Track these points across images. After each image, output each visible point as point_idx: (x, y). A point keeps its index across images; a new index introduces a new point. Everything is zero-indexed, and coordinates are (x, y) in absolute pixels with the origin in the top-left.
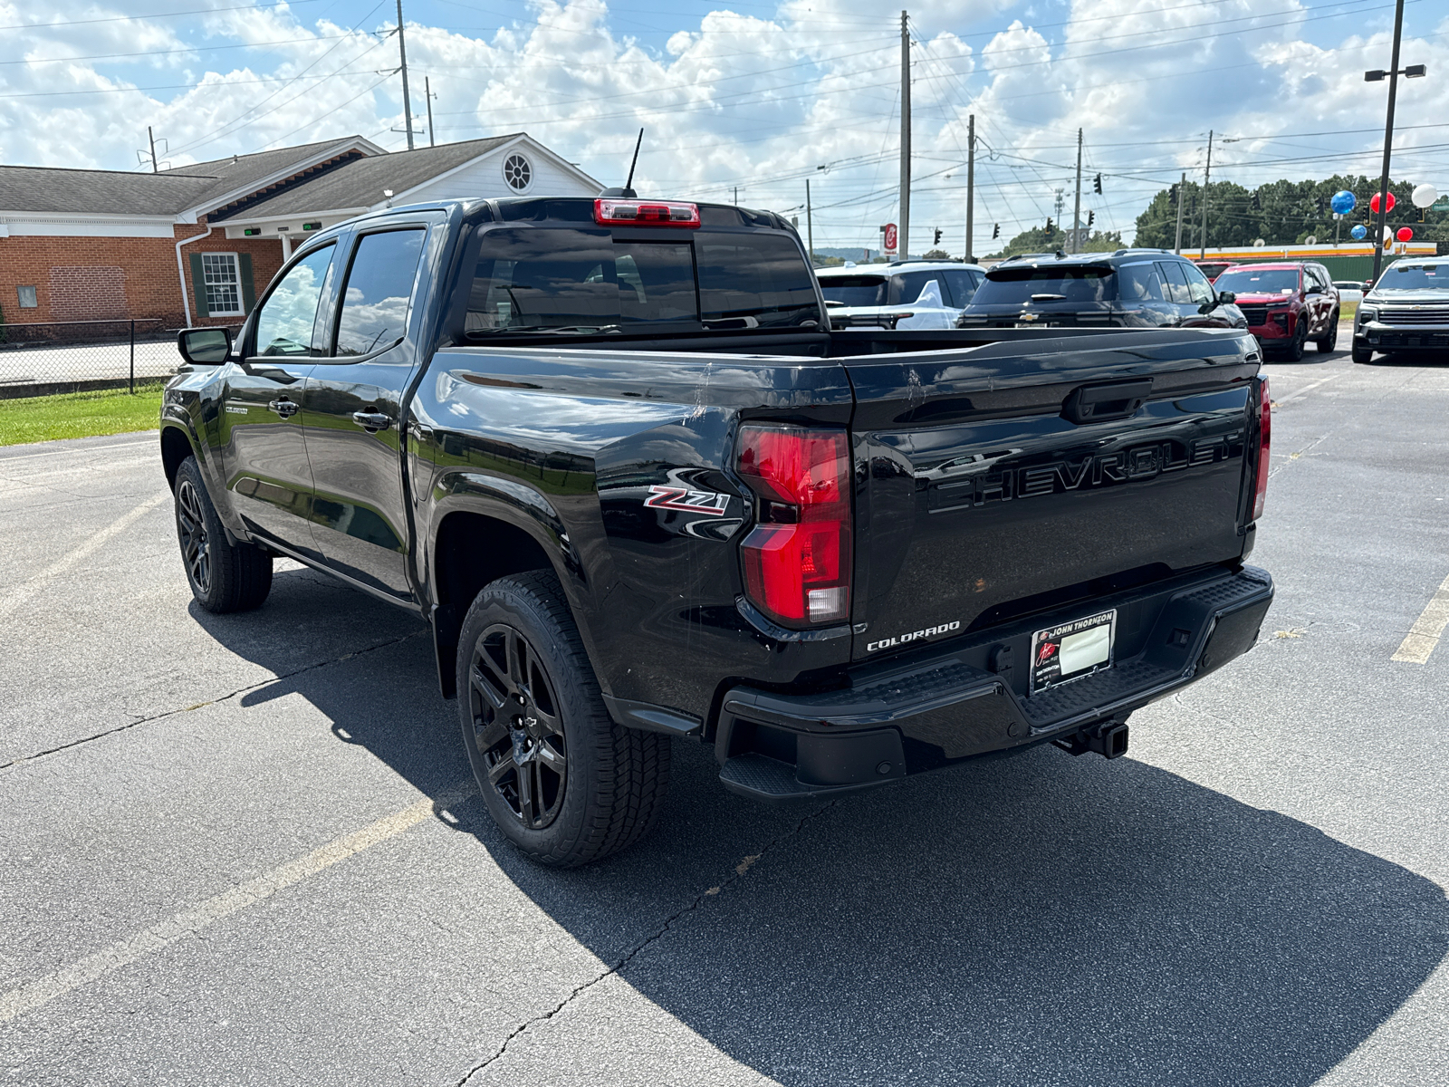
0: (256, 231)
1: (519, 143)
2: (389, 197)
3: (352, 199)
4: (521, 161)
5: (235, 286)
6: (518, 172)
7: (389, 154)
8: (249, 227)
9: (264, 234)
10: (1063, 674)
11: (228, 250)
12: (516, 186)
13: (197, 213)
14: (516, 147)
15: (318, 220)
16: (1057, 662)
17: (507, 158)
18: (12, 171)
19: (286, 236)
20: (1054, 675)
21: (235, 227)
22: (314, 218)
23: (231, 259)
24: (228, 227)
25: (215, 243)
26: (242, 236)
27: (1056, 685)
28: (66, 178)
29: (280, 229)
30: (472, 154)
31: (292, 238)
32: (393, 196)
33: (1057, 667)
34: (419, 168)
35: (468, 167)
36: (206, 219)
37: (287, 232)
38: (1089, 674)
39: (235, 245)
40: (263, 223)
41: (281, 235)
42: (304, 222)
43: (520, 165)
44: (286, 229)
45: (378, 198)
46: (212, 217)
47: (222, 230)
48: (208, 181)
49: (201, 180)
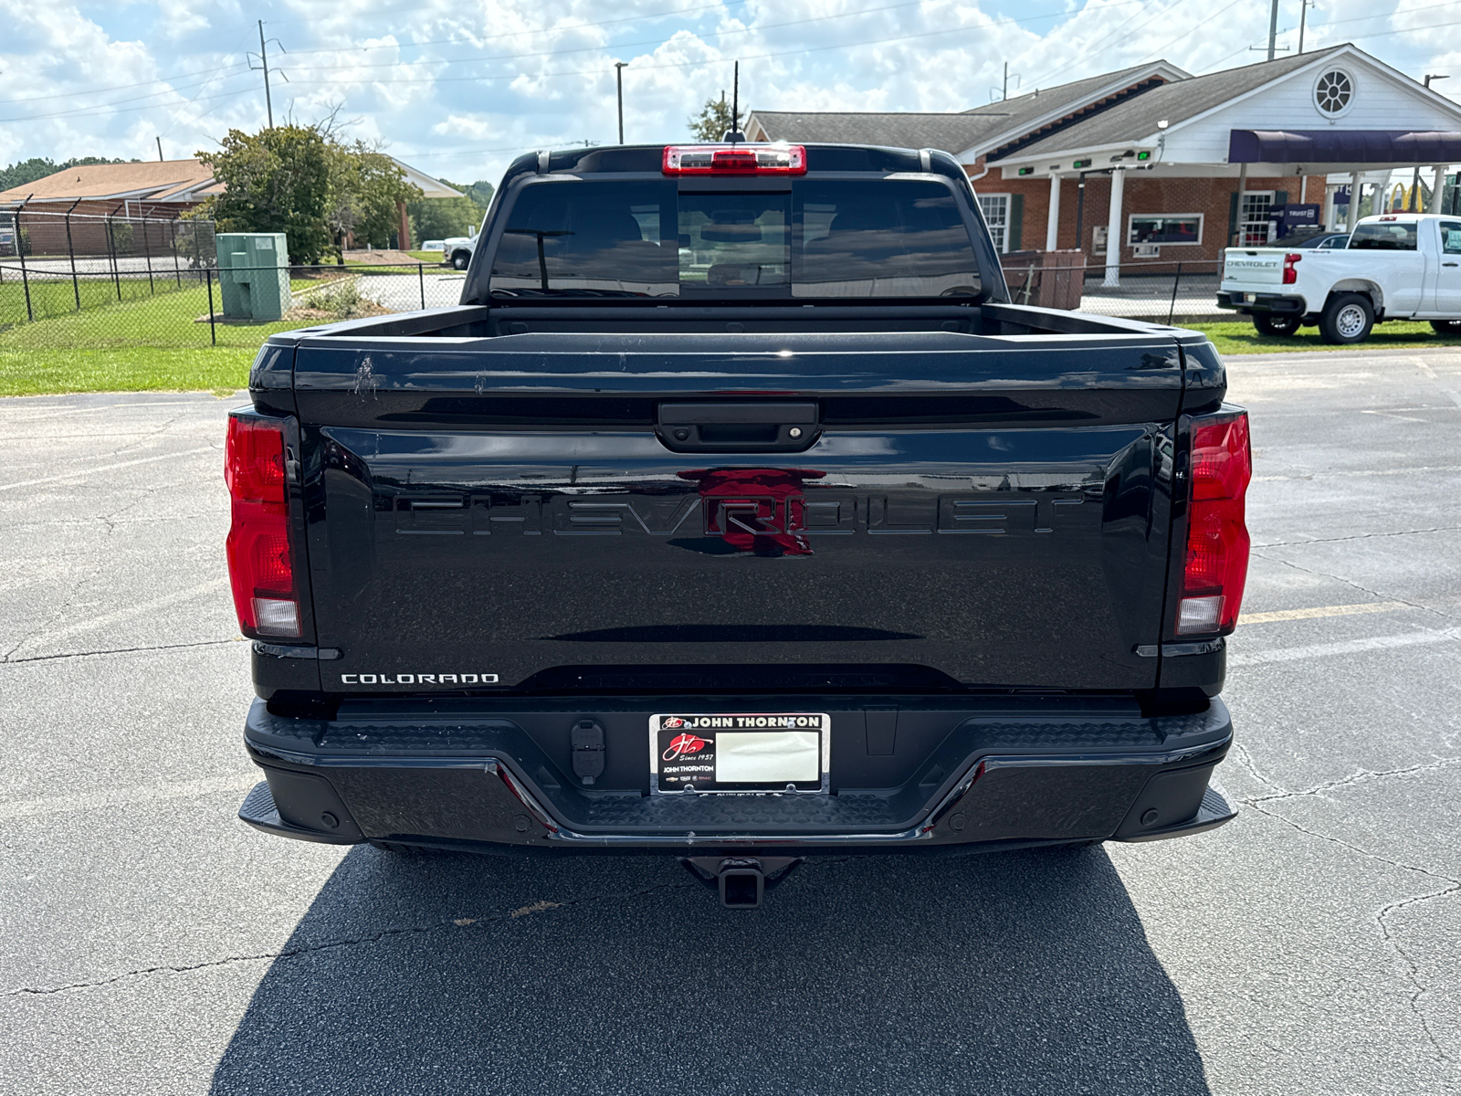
0: (1029, 171)
1: (1341, 56)
2: (1163, 129)
3: (1125, 133)
4: (1341, 77)
5: (1002, 229)
6: (1335, 91)
7: (1194, 78)
8: (1024, 166)
9: (1037, 173)
10: (718, 780)
11: (1001, 191)
12: (1328, 110)
13: (976, 153)
14: (1337, 61)
15: (1088, 157)
16: (713, 763)
17: (1322, 76)
18: (821, 117)
19: (1057, 175)
20: (701, 778)
21: (1011, 166)
22: (1085, 155)
23: (1003, 200)
24: (1005, 166)
25: (989, 184)
26: (1016, 175)
27: (706, 793)
28: (865, 122)
29: (1052, 168)
30: (1277, 73)
31: (1063, 177)
32: (1168, 127)
33: (710, 769)
34: (1210, 94)
35: (1267, 90)
36: (984, 159)
37: (1058, 171)
38: (776, 793)
39: (1009, 185)
40: (1036, 162)
41: (1051, 174)
42: (1075, 159)
43: (1338, 83)
44: (1057, 167)
45: (1151, 131)
46: (991, 157)
47: (999, 170)
48: (998, 118)
49: (992, 118)
